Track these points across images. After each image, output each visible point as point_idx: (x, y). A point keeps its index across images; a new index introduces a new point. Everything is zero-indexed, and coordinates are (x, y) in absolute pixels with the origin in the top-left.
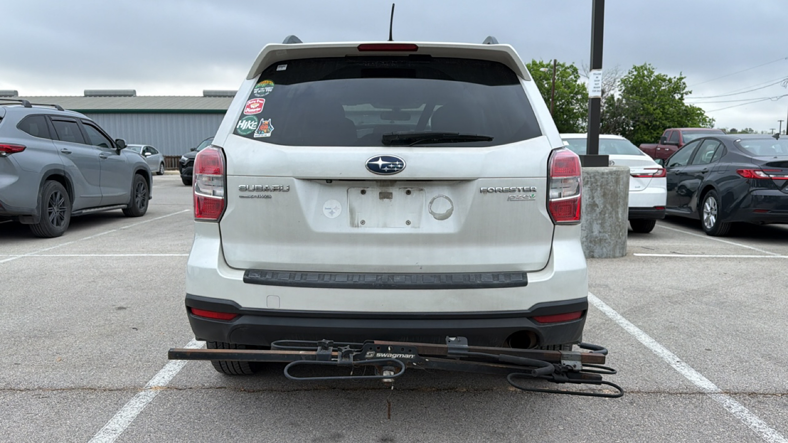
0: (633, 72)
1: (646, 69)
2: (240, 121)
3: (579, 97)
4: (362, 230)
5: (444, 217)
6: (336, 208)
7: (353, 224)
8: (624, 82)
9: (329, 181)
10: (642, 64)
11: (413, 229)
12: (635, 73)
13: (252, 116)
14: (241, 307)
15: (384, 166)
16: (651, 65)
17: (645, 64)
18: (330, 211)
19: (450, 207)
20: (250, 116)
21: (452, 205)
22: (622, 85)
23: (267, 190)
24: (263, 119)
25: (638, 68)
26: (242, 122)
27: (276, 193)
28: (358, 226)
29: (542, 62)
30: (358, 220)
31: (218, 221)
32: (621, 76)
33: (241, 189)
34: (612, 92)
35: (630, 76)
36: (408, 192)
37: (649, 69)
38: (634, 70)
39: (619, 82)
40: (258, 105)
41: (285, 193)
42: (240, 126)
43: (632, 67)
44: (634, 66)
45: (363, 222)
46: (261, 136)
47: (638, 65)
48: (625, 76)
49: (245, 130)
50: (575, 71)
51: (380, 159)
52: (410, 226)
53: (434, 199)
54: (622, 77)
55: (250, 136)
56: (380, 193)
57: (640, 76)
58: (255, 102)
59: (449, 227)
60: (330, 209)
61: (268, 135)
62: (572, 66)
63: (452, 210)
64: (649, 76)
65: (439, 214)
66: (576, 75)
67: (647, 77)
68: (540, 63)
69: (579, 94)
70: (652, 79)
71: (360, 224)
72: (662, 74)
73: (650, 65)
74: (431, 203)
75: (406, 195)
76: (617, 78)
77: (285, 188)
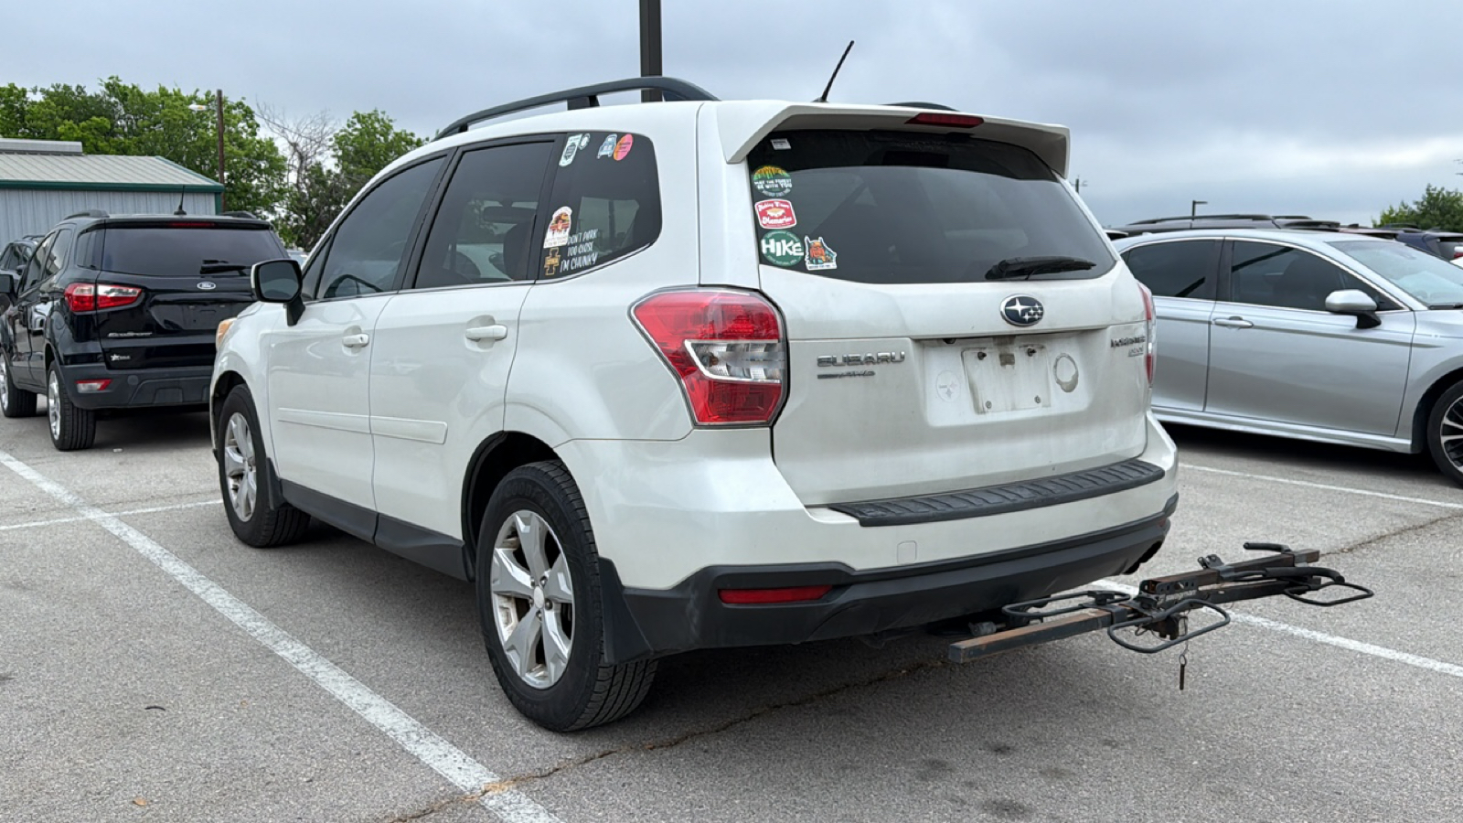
0: (355, 124)
1: (378, 121)
2: (763, 242)
3: (263, 165)
4: (990, 417)
5: (1070, 388)
6: (952, 385)
7: (978, 410)
8: (341, 141)
9: (949, 341)
10: (371, 111)
11: (1045, 409)
12: (358, 126)
13: (784, 233)
14: (853, 569)
15: (1024, 312)
16: (386, 114)
17: (375, 111)
18: (946, 389)
19: (1074, 372)
20: (779, 232)
21: (1076, 368)
22: (337, 147)
23: (869, 360)
24: (806, 238)
25: (364, 117)
26: (768, 243)
27: (884, 365)
28: (984, 412)
29: (179, 90)
30: (982, 404)
31: (771, 424)
32: (334, 130)
33: (821, 362)
34: (319, 158)
35: (350, 130)
36: (1031, 353)
37: (383, 119)
38: (355, 120)
39: (331, 140)
40: (783, 211)
41: (897, 365)
42: (768, 249)
43: (354, 115)
44: (355, 112)
45: (989, 405)
46: (819, 267)
47: (364, 111)
48: (341, 131)
49: (782, 258)
50: (248, 114)
51: (1017, 302)
52: (1040, 405)
53: (1057, 360)
54: (337, 132)
55: (800, 267)
56: (1001, 356)
57: (368, 132)
58: (772, 205)
59: (1079, 401)
60: (945, 387)
61: (833, 265)
62: (240, 105)
63: (1077, 373)
64: (385, 135)
65: (1066, 383)
66: (250, 122)
67: (381, 135)
68: (176, 94)
69: (262, 160)
70: (390, 138)
71: (986, 408)
72: (408, 132)
73: (383, 113)
74: (1055, 366)
75: (1027, 357)
76: (327, 134)
77: (898, 358)
